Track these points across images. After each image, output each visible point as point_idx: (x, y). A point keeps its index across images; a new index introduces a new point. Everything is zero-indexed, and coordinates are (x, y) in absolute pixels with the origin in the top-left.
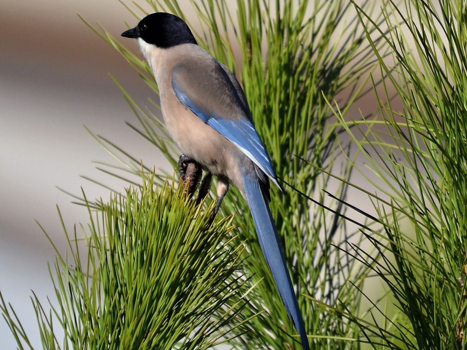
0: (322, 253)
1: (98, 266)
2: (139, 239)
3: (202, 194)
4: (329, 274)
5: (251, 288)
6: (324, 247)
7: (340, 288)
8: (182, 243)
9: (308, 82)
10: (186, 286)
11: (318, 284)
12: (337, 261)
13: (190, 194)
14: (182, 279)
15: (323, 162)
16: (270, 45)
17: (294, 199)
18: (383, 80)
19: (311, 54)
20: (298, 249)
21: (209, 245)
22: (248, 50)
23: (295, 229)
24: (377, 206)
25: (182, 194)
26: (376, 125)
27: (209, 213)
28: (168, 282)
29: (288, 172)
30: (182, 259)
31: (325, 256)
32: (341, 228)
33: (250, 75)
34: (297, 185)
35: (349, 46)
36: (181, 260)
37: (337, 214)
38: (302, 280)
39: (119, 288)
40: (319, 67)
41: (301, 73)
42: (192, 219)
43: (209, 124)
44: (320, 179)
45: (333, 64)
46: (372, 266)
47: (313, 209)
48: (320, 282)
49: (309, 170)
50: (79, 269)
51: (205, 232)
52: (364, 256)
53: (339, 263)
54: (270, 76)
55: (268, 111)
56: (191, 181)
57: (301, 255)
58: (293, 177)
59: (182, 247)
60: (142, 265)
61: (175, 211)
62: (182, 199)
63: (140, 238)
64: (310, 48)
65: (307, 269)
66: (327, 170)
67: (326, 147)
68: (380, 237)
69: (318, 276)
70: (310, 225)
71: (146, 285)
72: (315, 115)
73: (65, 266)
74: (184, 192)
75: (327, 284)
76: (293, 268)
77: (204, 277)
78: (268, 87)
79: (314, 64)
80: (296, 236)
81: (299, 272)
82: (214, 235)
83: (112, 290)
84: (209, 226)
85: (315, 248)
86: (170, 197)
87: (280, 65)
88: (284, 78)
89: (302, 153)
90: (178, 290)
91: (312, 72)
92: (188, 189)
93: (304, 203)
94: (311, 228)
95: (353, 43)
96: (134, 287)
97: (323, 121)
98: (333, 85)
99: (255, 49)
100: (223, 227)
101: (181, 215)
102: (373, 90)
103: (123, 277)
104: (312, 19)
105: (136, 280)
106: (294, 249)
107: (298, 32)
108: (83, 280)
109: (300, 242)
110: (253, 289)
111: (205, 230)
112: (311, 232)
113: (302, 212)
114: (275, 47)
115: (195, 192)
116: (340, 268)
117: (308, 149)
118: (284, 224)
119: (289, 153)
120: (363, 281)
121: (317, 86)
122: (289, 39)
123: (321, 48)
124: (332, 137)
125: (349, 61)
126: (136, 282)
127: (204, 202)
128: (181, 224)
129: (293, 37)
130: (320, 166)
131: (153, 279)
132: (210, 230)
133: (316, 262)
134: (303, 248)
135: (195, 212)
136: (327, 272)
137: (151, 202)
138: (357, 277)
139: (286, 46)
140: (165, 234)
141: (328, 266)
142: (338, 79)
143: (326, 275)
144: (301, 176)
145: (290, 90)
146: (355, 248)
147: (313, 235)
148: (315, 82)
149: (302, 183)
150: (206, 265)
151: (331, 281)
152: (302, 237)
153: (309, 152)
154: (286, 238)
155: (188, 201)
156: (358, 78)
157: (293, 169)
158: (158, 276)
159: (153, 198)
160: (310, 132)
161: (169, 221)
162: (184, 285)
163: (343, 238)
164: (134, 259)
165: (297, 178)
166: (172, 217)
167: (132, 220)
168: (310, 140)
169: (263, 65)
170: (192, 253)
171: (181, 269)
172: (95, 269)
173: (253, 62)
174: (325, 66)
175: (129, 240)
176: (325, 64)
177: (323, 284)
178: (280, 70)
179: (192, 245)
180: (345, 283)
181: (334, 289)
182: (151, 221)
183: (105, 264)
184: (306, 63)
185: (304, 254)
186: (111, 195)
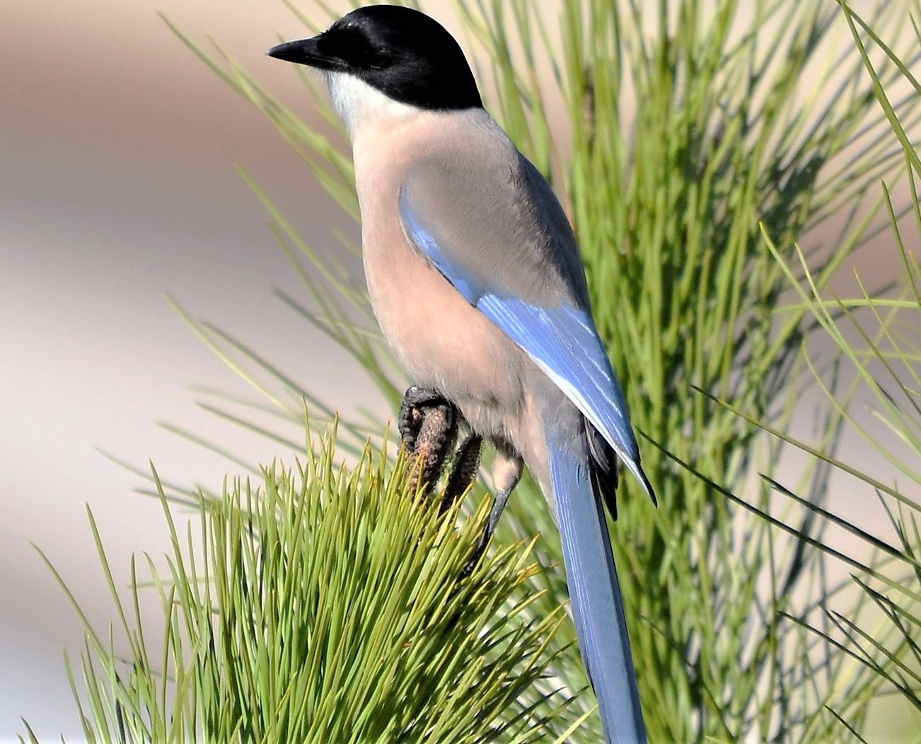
0: (763, 633)
1: (190, 662)
2: (294, 595)
3: (457, 486)
4: (781, 684)
5: (583, 717)
6: (770, 616)
7: (807, 721)
8: (404, 608)
9: (736, 197)
10: (413, 716)
11: (753, 710)
12: (800, 654)
13: (427, 484)
14: (403, 697)
15: (769, 399)
16: (642, 101)
17: (695, 493)
18: (915, 206)
19: (745, 130)
20: (702, 620)
21: (472, 613)
22: (586, 115)
23: (694, 570)
24: (897, 516)
25: (405, 485)
26: (903, 312)
27: (472, 535)
28: (368, 706)
29: (680, 423)
30: (402, 646)
31: (771, 637)
32: (812, 570)
33: (589, 176)
34: (703, 458)
35: (842, 108)
36: (400, 651)
37: (802, 536)
38: (712, 699)
39: (244, 717)
40: (764, 162)
41: (719, 174)
42: (431, 547)
43: (482, 308)
44: (761, 447)
45: (799, 154)
46: (886, 671)
47: (741, 522)
48: (758, 704)
49: (734, 421)
50: (141, 665)
51: (463, 581)
52: (866, 645)
53: (805, 658)
54: (640, 182)
55: (631, 269)
56: (432, 452)
57: (711, 636)
58: (693, 438)
59: (404, 617)
60: (303, 660)
61: (387, 527)
62: (406, 496)
63: (298, 593)
64: (743, 112)
65: (725, 670)
66: (777, 426)
67: (778, 363)
68: (908, 599)
69: (752, 691)
70: (733, 559)
71: (312, 715)
72: (752, 284)
73: (108, 660)
74: (410, 480)
75: (776, 710)
76: (690, 670)
77: (458, 694)
78: (634, 209)
79: (751, 153)
80: (699, 588)
81: (705, 678)
82: (485, 589)
83: (225, 719)
84: (471, 565)
85: (744, 620)
86: (375, 490)
87: (666, 155)
88: (676, 184)
89: (717, 377)
90: (391, 725)
91: (746, 174)
92: (420, 473)
93: (720, 504)
94: (737, 568)
95: (852, 103)
96: (281, 715)
97: (770, 300)
98: (798, 208)
99: (602, 113)
100: (507, 569)
101: (401, 537)
102: (891, 229)
103: (252, 690)
104: (750, 39)
105: (285, 698)
106: (690, 620)
107: (713, 71)
108: (153, 695)
109: (709, 602)
110: (587, 720)
111: (462, 576)
112: (737, 578)
113: (713, 526)
114: (654, 109)
115: (438, 479)
116: (807, 671)
117: (732, 367)
118: (668, 557)
119: (684, 375)
120: (865, 705)
121: (759, 209)
122: (689, 87)
123: (770, 114)
124: (794, 340)
125: (841, 148)
126: (286, 702)
127: (460, 507)
128: (401, 559)
129: (701, 83)
130: (761, 412)
131: (330, 698)
132: (475, 576)
133: (747, 657)
134: (714, 616)
135: (438, 530)
136: (777, 680)
137: (328, 501)
138: (851, 695)
139: (682, 105)
140: (360, 585)
141: (777, 665)
142: (812, 192)
143: (772, 686)
144: (714, 434)
145: (690, 216)
146: (845, 625)
147: (742, 587)
148: (755, 200)
149: (714, 454)
150: (462, 665)
151: (784, 701)
152: (714, 590)
153: (735, 376)
154: (672, 591)
155: (421, 502)
156: (862, 191)
157: (693, 415)
158: (343, 690)
159: (331, 492)
160: (737, 325)
161: (373, 551)
162: (407, 713)
163: (816, 596)
164: (282, 644)
165: (703, 441)
166: (381, 541)
167: (279, 546)
168: (737, 346)
169: (623, 152)
170: (428, 634)
171: (400, 671)
172: (181, 670)
173: (597, 145)
174: (779, 160)
175: (269, 596)
176: (779, 154)
177: (765, 711)
178: (666, 165)
179: (429, 613)
180: (820, 710)
181: (793, 723)
182: (326, 550)
183: (208, 657)
184: (731, 152)
185: (717, 634)
186: (225, 483)
